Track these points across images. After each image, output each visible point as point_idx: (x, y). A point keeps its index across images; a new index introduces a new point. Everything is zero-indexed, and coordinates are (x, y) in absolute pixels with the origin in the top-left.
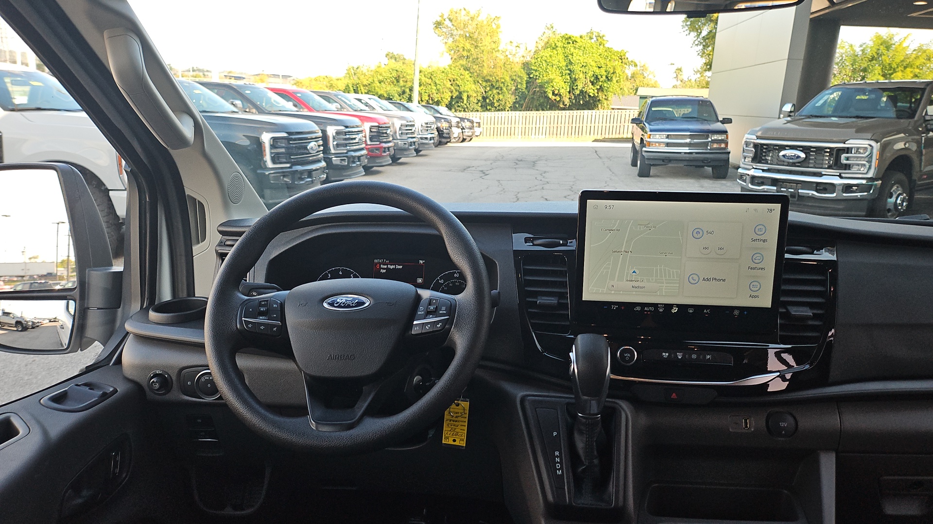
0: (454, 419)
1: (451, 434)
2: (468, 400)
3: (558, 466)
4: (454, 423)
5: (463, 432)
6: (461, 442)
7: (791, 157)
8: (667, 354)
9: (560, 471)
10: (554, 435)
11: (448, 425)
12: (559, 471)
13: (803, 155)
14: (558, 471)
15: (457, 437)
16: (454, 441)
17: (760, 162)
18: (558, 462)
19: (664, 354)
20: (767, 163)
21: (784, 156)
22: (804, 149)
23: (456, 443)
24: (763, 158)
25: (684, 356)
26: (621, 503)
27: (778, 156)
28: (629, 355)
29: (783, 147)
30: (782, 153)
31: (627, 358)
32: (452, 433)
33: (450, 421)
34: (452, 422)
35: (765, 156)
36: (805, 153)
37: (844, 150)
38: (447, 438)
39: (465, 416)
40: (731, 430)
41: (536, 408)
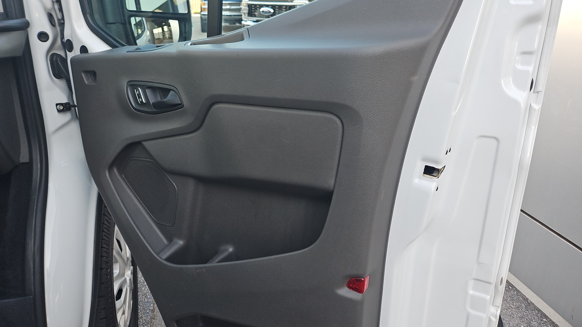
7: (266, 12)
13: (272, 11)
17: (251, 16)
20: (255, 16)
21: (263, 11)
22: (273, 7)
24: (253, 13)
27: (260, 12)
29: (261, 6)
30: (262, 9)
35: (254, 12)
36: (274, 9)
37: (292, 7)
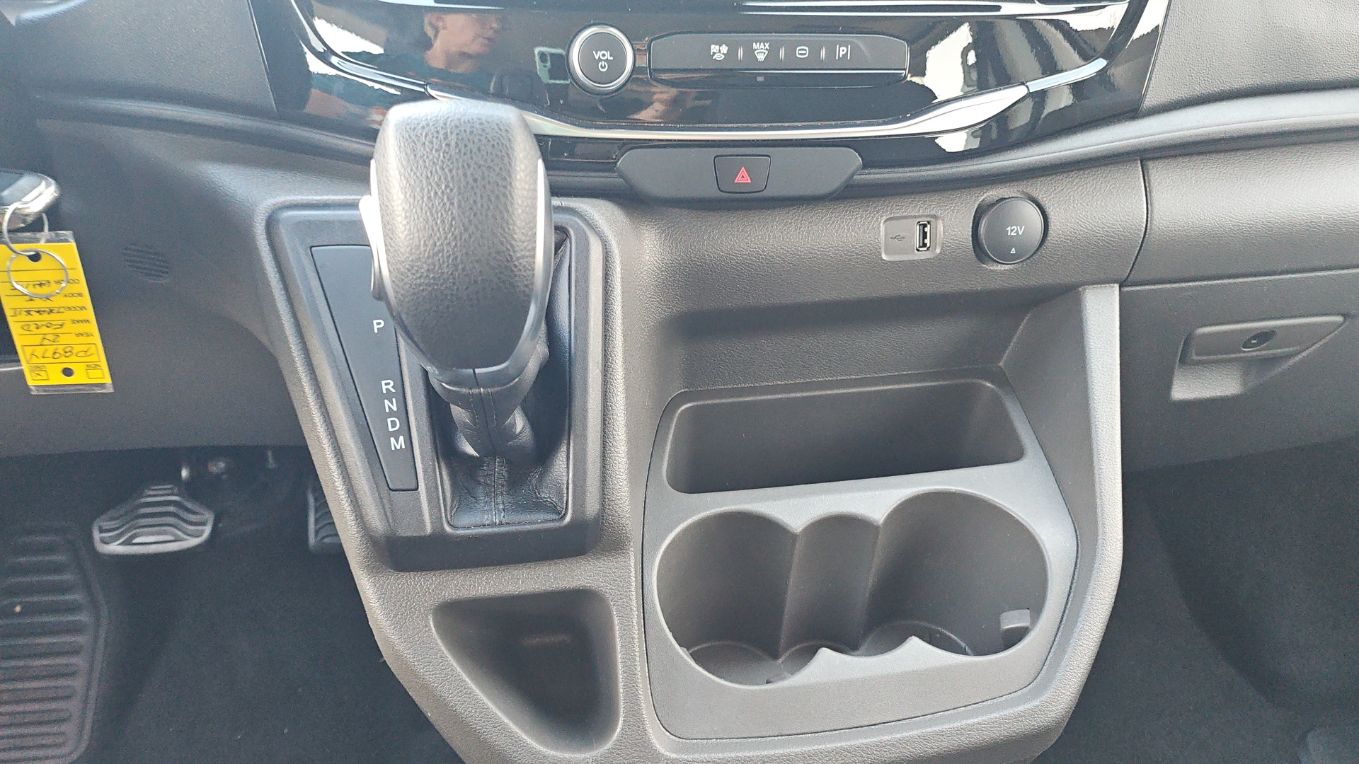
0: (39, 304)
1: (49, 354)
2: (68, 233)
3: (394, 424)
4: (46, 317)
5: (89, 340)
6: (93, 373)
8: (724, 49)
9: (401, 438)
10: (376, 327)
11: (26, 327)
12: (397, 441)
14: (392, 440)
15: (73, 358)
16: (68, 372)
18: (392, 413)
19: (714, 48)
23: (79, 378)
25: (773, 52)
26: (592, 507)
28: (608, 56)
31: (603, 68)
32: (51, 349)
33: (28, 312)
34: (36, 316)
38: (38, 368)
39: (74, 288)
40: (884, 257)
41: (311, 247)
